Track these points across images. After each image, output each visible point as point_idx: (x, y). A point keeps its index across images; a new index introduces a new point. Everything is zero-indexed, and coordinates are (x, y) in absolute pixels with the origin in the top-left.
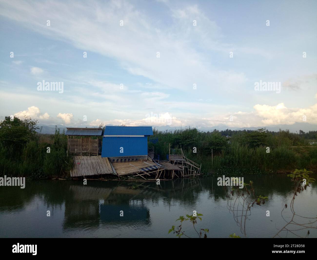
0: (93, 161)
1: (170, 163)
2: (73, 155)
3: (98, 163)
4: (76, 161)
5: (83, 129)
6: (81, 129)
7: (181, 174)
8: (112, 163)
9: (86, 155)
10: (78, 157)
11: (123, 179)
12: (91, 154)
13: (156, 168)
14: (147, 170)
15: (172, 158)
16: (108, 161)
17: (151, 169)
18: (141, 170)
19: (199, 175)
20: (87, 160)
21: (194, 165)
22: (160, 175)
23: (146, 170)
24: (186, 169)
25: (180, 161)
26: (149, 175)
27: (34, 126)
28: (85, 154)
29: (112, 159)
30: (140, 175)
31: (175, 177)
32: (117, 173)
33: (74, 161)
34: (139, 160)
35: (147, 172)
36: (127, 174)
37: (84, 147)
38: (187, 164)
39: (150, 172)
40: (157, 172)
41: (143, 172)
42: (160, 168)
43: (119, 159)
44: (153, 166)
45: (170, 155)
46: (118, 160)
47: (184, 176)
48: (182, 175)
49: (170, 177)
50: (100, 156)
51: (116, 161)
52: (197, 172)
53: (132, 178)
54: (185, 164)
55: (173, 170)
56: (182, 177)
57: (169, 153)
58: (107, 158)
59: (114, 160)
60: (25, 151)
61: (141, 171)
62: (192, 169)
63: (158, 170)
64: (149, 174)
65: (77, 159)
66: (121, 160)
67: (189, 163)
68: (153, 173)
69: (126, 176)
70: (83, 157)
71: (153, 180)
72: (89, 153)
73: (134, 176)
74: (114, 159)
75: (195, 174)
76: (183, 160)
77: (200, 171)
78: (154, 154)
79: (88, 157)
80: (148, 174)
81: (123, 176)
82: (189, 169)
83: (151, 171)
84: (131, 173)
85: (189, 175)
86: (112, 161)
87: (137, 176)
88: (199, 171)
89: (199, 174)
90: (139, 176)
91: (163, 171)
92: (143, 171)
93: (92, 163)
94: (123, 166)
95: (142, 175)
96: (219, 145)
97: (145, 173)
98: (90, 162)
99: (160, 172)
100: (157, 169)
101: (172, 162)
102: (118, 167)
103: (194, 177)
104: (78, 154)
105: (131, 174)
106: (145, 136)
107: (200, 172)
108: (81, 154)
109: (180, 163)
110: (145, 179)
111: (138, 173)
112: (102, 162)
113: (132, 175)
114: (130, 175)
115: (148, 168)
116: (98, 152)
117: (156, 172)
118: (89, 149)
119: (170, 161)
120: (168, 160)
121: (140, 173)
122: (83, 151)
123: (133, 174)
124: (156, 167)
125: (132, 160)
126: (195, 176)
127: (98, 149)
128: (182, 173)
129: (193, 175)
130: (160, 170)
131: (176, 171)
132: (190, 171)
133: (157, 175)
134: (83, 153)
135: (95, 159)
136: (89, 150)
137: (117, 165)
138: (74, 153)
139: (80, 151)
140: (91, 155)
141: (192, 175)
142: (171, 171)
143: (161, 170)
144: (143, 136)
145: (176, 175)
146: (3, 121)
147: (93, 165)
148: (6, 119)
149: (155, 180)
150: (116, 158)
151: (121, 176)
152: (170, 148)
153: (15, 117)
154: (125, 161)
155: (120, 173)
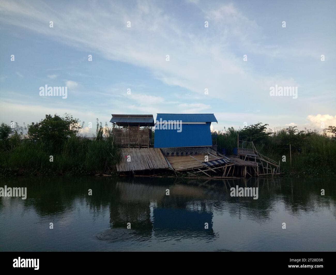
0: (144, 154)
1: (239, 158)
2: (120, 147)
3: (149, 157)
4: (123, 153)
5: (131, 116)
6: (128, 116)
7: (254, 172)
8: (166, 157)
9: (135, 147)
10: (125, 149)
11: (181, 175)
12: (140, 145)
13: (224, 162)
14: (212, 164)
15: (241, 152)
16: (161, 153)
17: (217, 163)
18: (204, 164)
19: (279, 175)
20: (136, 152)
21: (270, 162)
22: (229, 171)
23: (210, 165)
24: (260, 167)
25: (252, 156)
26: (215, 171)
28: (133, 146)
29: (166, 153)
30: (203, 171)
31: (248, 176)
32: (173, 168)
33: (120, 154)
34: (199, 153)
35: (212, 167)
36: (186, 170)
37: (133, 138)
38: (261, 160)
39: (216, 168)
40: (225, 167)
41: (206, 167)
42: (228, 162)
43: (174, 152)
44: (220, 159)
45: (239, 148)
46: (173, 153)
47: (259, 175)
48: (256, 174)
49: (240, 175)
50: (152, 148)
51: (170, 154)
52: (276, 170)
53: (192, 174)
54: (258, 161)
55: (246, 166)
56: (257, 176)
57: (238, 145)
58: (159, 150)
59: (168, 154)
61: (205, 166)
62: (269, 167)
64: (214, 170)
65: (124, 152)
66: (177, 154)
67: (263, 160)
68: (219, 169)
69: (184, 172)
70: (131, 150)
71: (220, 177)
72: (138, 145)
73: (195, 172)
74: (168, 152)
75: (273, 173)
76: (255, 155)
77: (279, 169)
78: (218, 148)
79: (138, 150)
80: (212, 170)
81: (180, 171)
82: (264, 167)
83: (217, 166)
84: (191, 168)
85: (265, 174)
86: (166, 155)
87: (198, 173)
89: (279, 174)
90: (202, 172)
91: (233, 166)
92: (206, 165)
93: (142, 156)
94: (180, 160)
95: (205, 172)
97: (209, 168)
98: (139, 154)
99: (228, 168)
100: (224, 164)
101: (242, 157)
102: (173, 162)
103: (273, 176)
104: (125, 146)
105: (191, 170)
106: (207, 123)
107: (279, 171)
108: (129, 146)
109: (252, 160)
111: (199, 169)
112: (154, 155)
113: (193, 171)
114: (190, 170)
115: (213, 162)
116: (149, 144)
117: (224, 167)
118: (138, 140)
119: (239, 156)
120: (237, 155)
121: (202, 169)
122: (131, 143)
123: (194, 170)
124: (224, 161)
125: (190, 154)
126: (274, 176)
127: (149, 140)
128: (255, 170)
129: (271, 174)
130: (228, 165)
131: (248, 168)
133: (225, 172)
134: (131, 145)
135: (145, 152)
136: (138, 141)
137: (173, 159)
138: (121, 145)
139: (128, 143)
140: (141, 147)
141: (268, 175)
142: (242, 167)
143: (230, 165)
144: (205, 123)
145: (248, 173)
146: (44, 119)
147: (143, 159)
148: (47, 118)
149: (223, 177)
150: (170, 152)
151: (179, 172)
152: (238, 140)
153: (55, 115)
154: (182, 155)
155: (177, 169)
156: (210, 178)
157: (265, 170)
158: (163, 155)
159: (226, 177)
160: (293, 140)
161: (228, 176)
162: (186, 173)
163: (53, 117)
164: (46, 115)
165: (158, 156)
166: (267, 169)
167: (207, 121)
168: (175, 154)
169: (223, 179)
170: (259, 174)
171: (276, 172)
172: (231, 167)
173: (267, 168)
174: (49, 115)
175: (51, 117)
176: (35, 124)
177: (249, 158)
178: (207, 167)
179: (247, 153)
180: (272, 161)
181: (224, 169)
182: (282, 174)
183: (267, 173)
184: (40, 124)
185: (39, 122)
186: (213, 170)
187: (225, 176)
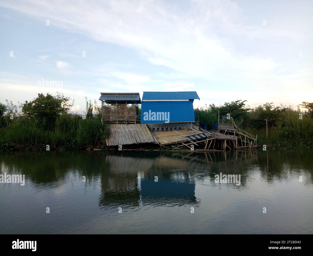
0: (131, 129)
1: (219, 132)
3: (136, 132)
4: (112, 129)
5: (118, 94)
6: (116, 94)
7: (234, 145)
8: (152, 132)
9: (123, 123)
10: (114, 125)
11: (166, 148)
12: (128, 122)
13: (205, 137)
14: (194, 138)
15: (221, 127)
16: (147, 129)
17: (199, 137)
18: (188, 138)
19: (256, 147)
20: (124, 128)
22: (210, 144)
23: (193, 139)
24: (239, 141)
25: (232, 131)
26: (197, 145)
27: (67, 103)
28: (121, 122)
29: (152, 128)
30: (186, 145)
31: (227, 149)
32: (159, 143)
33: (109, 130)
34: (182, 129)
35: (194, 141)
36: (171, 144)
37: (121, 115)
38: (240, 134)
39: (198, 142)
40: (206, 141)
41: (189, 141)
42: (209, 137)
43: (159, 127)
44: (202, 134)
45: (220, 123)
46: (158, 129)
47: (238, 148)
48: (235, 147)
49: (220, 148)
50: (138, 124)
51: (156, 129)
52: (253, 143)
53: (176, 147)
54: (237, 135)
55: (226, 139)
56: (236, 149)
57: (219, 121)
58: (146, 126)
59: (154, 129)
60: (58, 122)
61: (188, 140)
62: (247, 140)
63: (208, 139)
65: (113, 128)
66: (163, 129)
67: (242, 134)
68: (201, 142)
69: (169, 145)
70: (119, 125)
71: (202, 150)
72: (126, 122)
73: (179, 146)
74: (154, 128)
75: (251, 146)
76: (235, 130)
78: (200, 124)
79: (125, 126)
81: (165, 145)
82: (242, 140)
83: (199, 140)
84: (175, 142)
85: (243, 147)
86: (152, 130)
87: (181, 146)
88: (255, 143)
89: (256, 146)
91: (214, 140)
92: (189, 139)
93: (130, 131)
94: (165, 135)
95: (188, 145)
96: (273, 116)
97: (192, 142)
98: (127, 130)
99: (209, 141)
100: (206, 138)
101: (222, 132)
102: (159, 136)
103: (250, 149)
104: (114, 123)
105: (175, 144)
106: (190, 100)
107: (256, 144)
108: (117, 122)
109: (231, 134)
111: (183, 142)
112: (141, 130)
113: (177, 145)
114: (174, 144)
115: (195, 136)
116: (136, 120)
117: (205, 141)
118: (126, 116)
119: (219, 130)
121: (185, 143)
122: (119, 119)
123: (177, 143)
124: (205, 135)
125: (174, 129)
126: (252, 148)
127: (136, 116)
128: (234, 143)
129: (249, 147)
130: (209, 139)
131: (228, 141)
132: (244, 142)
133: (206, 145)
134: (119, 122)
135: (132, 128)
136: (126, 118)
137: (158, 134)
138: (110, 122)
139: (116, 119)
140: (128, 124)
141: (246, 147)
142: (222, 141)
143: (211, 139)
144: (188, 100)
145: (228, 146)
146: (36, 98)
147: (131, 134)
148: (39, 96)
149: (204, 150)
150: (156, 127)
151: (164, 146)
152: (219, 116)
153: (47, 94)
154: (167, 130)
155: (162, 143)
157: (244, 143)
158: (150, 131)
159: (208, 150)
160: (269, 115)
161: (209, 149)
162: (171, 147)
163: (45, 95)
164: (39, 94)
165: (145, 131)
166: (245, 142)
167: (190, 99)
168: (160, 129)
169: (204, 152)
170: (238, 147)
171: (253, 145)
172: (212, 141)
173: (245, 141)
174: (41, 94)
175: (43, 96)
176: (29, 102)
177: (229, 132)
178: (190, 140)
179: (226, 128)
180: (249, 135)
181: (206, 143)
182: (259, 147)
183: (245, 145)
184: (33, 102)
186: (196, 144)
187: (207, 149)
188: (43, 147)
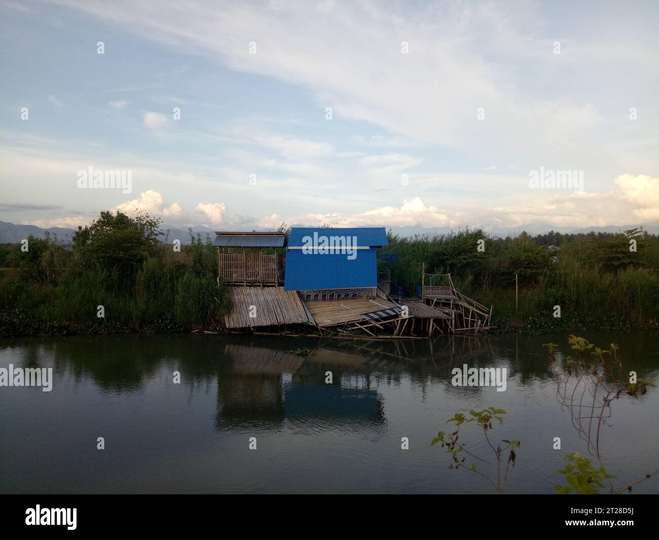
0: (269, 298)
1: (424, 303)
2: (229, 285)
3: (278, 302)
4: (236, 297)
5: (247, 234)
6: (242, 234)
7: (448, 326)
8: (305, 302)
9: (254, 286)
10: (239, 289)
11: (329, 333)
12: (263, 283)
13: (395, 314)
14: (376, 317)
15: (428, 292)
16: (297, 297)
17: (384, 315)
18: (364, 317)
19: (487, 330)
20: (256, 295)
21: (477, 308)
22: (404, 327)
23: (374, 318)
24: (459, 316)
25: (446, 300)
26: (381, 327)
27: (155, 230)
28: (251, 284)
29: (305, 295)
30: (362, 327)
31: (436, 332)
32: (316, 323)
33: (231, 298)
34: (359, 296)
35: (377, 320)
36: (336, 325)
37: (251, 270)
38: (462, 306)
39: (383, 322)
40: (397, 321)
41: (367, 321)
42: (403, 313)
43: (318, 293)
44: (389, 309)
45: (425, 286)
46: (316, 296)
47: (455, 331)
48: (450, 329)
50: (282, 288)
51: (312, 297)
52: (482, 323)
53: (345, 332)
54: (457, 306)
55: (432, 317)
56: (451, 332)
57: (423, 282)
58: (295, 292)
59: (309, 296)
60: (140, 276)
61: (365, 319)
62: (473, 317)
63: (400, 318)
64: (382, 325)
65: (237, 294)
66: (324, 296)
67: (466, 305)
68: (388, 323)
69: (333, 328)
70: (248, 290)
71: (390, 337)
72: (259, 283)
73: (350, 329)
74: (309, 294)
75: (478, 327)
76: (453, 297)
77: (490, 320)
78: (391, 284)
79: (259, 290)
80: (377, 325)
81: (327, 328)
82: (465, 317)
83: (385, 319)
84: (344, 322)
85: (465, 329)
86: (304, 299)
87: (355, 329)
88: (487, 321)
89: (488, 328)
90: (360, 329)
91: (410, 319)
92: (368, 319)
93: (266, 301)
94: (328, 308)
95: (366, 328)
96: (533, 265)
97: (373, 323)
98: (262, 299)
99: (403, 321)
100: (395, 316)
101: (428, 302)
102: (316, 311)
103: (476, 333)
104: (238, 285)
105: (344, 325)
106: (371, 247)
107: (489, 324)
108: (245, 284)
109: (446, 305)
110: (371, 336)
111: (357, 323)
112: (286, 300)
113: (346, 327)
114: (342, 326)
115: (378, 313)
116: (278, 280)
117: (395, 321)
118: (260, 273)
119: (424, 299)
120: (421, 298)
121: (361, 324)
122: (248, 279)
123: (348, 324)
124: (394, 311)
125: (345, 296)
126: (479, 331)
127: (277, 274)
128: (449, 324)
129: (474, 330)
130: (403, 316)
131: (438, 321)
132: (468, 320)
133: (398, 327)
134: (248, 283)
135: (270, 294)
136: (260, 276)
137: (316, 306)
138: (232, 282)
139: (243, 278)
140: (264, 286)
141: (471, 330)
142: (426, 320)
143: (406, 317)
144: (368, 248)
145: (437, 328)
146: (97, 220)
147: (268, 306)
148: (103, 217)
149: (393, 337)
150: (312, 293)
151: (324, 329)
152: (423, 273)
153: (118, 212)
154: (331, 298)
155: (322, 323)
156: (373, 338)
158: (300, 299)
159: (400, 337)
161: (402, 335)
162: (336, 330)
163: (115, 214)
164: (102, 213)
165: (292, 301)
166: (470, 321)
167: (372, 245)
168: (320, 297)
169: (393, 340)
170: (455, 329)
171: (483, 325)
172: (407, 320)
173: (470, 319)
174: (106, 212)
175: (110, 216)
176: (83, 228)
177: (442, 302)
178: (369, 320)
179: (436, 294)
180: (479, 307)
181: (396, 324)
182: (493, 329)
183: (469, 326)
184: (92, 228)
185: (89, 226)
186: (379, 326)
187: (398, 335)
188: (117, 327)
